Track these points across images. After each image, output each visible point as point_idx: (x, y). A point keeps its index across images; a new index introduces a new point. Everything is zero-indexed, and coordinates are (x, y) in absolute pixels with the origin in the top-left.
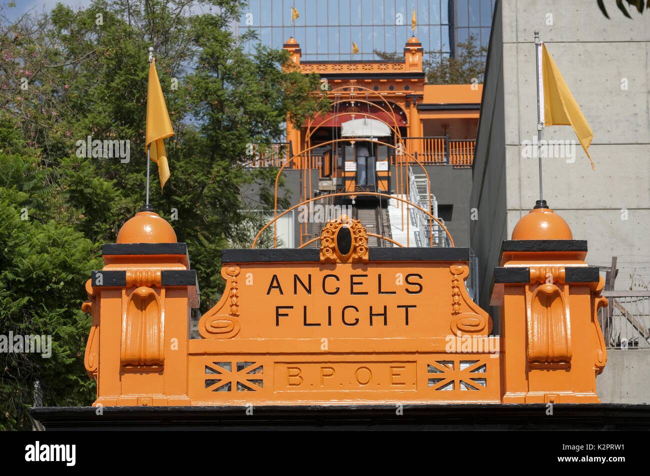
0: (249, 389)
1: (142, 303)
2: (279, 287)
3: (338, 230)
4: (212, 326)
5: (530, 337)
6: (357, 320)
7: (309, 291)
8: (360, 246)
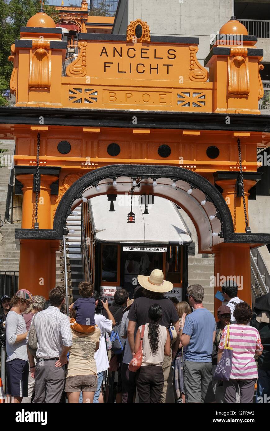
0: (90, 102)
1: (40, 57)
2: (106, 53)
3: (136, 26)
4: (73, 71)
5: (230, 81)
6: (144, 71)
7: (121, 56)
8: (146, 34)
